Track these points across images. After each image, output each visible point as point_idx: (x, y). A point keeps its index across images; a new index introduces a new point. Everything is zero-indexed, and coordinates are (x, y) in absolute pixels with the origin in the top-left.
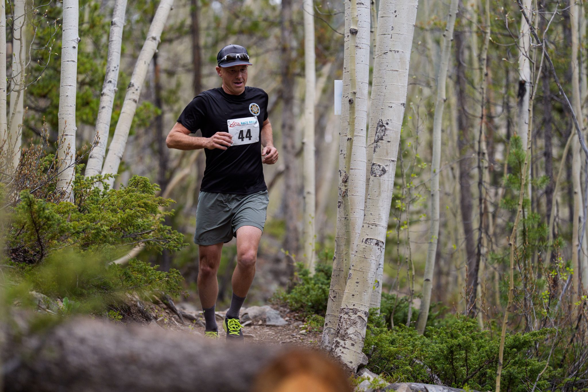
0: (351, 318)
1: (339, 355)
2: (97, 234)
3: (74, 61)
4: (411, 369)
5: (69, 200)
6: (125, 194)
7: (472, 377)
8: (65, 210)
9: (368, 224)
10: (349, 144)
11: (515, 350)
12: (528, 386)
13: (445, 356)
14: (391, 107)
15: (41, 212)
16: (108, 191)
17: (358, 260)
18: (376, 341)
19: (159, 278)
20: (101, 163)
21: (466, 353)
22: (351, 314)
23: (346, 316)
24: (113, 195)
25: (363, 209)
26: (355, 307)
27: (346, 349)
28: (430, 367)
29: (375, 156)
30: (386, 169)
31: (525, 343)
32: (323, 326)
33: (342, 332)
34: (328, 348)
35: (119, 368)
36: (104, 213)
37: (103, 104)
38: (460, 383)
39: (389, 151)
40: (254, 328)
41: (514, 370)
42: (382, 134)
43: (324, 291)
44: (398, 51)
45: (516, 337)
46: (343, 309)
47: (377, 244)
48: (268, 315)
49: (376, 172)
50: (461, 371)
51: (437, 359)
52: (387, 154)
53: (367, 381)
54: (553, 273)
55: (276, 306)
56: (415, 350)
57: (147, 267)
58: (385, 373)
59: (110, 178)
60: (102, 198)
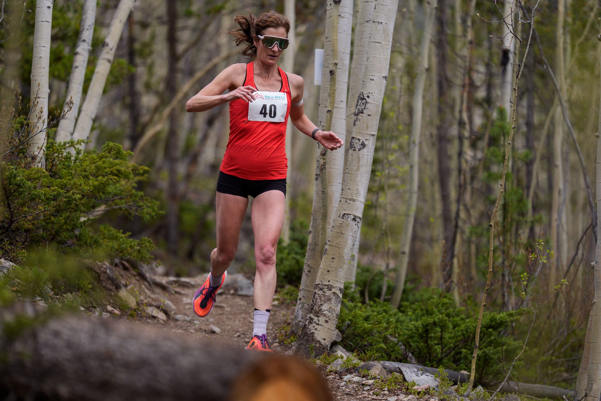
0: (326, 294)
1: (312, 331)
2: (69, 202)
3: (48, 22)
4: (385, 347)
5: (40, 165)
6: (98, 160)
7: (446, 356)
8: (36, 176)
9: (346, 199)
10: (329, 116)
11: (491, 330)
12: (503, 367)
13: (420, 334)
14: (373, 80)
15: (12, 179)
16: (80, 156)
17: (334, 236)
18: (350, 318)
19: (130, 247)
20: (73, 124)
21: (442, 332)
22: (325, 290)
23: (320, 292)
24: (86, 161)
25: (341, 182)
26: (330, 283)
27: (320, 326)
28: (404, 345)
29: (354, 129)
30: (366, 143)
31: (501, 323)
32: (296, 300)
33: (316, 308)
34: (301, 324)
35: (93, 364)
36: (75, 180)
37: (76, 64)
38: (434, 362)
39: (369, 125)
40: (226, 298)
41: (490, 350)
42: (363, 107)
43: (298, 262)
44: (381, 23)
45: (492, 318)
46: (317, 285)
47: (354, 219)
48: (240, 284)
49: (355, 146)
50: (436, 350)
51: (411, 337)
52: (367, 128)
53: (340, 360)
54: (533, 255)
55: (248, 275)
56: (390, 327)
57: (118, 234)
58: (358, 351)
59: (82, 144)
60: (74, 163)
